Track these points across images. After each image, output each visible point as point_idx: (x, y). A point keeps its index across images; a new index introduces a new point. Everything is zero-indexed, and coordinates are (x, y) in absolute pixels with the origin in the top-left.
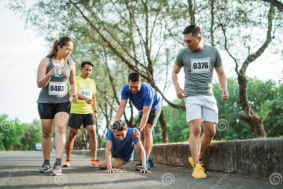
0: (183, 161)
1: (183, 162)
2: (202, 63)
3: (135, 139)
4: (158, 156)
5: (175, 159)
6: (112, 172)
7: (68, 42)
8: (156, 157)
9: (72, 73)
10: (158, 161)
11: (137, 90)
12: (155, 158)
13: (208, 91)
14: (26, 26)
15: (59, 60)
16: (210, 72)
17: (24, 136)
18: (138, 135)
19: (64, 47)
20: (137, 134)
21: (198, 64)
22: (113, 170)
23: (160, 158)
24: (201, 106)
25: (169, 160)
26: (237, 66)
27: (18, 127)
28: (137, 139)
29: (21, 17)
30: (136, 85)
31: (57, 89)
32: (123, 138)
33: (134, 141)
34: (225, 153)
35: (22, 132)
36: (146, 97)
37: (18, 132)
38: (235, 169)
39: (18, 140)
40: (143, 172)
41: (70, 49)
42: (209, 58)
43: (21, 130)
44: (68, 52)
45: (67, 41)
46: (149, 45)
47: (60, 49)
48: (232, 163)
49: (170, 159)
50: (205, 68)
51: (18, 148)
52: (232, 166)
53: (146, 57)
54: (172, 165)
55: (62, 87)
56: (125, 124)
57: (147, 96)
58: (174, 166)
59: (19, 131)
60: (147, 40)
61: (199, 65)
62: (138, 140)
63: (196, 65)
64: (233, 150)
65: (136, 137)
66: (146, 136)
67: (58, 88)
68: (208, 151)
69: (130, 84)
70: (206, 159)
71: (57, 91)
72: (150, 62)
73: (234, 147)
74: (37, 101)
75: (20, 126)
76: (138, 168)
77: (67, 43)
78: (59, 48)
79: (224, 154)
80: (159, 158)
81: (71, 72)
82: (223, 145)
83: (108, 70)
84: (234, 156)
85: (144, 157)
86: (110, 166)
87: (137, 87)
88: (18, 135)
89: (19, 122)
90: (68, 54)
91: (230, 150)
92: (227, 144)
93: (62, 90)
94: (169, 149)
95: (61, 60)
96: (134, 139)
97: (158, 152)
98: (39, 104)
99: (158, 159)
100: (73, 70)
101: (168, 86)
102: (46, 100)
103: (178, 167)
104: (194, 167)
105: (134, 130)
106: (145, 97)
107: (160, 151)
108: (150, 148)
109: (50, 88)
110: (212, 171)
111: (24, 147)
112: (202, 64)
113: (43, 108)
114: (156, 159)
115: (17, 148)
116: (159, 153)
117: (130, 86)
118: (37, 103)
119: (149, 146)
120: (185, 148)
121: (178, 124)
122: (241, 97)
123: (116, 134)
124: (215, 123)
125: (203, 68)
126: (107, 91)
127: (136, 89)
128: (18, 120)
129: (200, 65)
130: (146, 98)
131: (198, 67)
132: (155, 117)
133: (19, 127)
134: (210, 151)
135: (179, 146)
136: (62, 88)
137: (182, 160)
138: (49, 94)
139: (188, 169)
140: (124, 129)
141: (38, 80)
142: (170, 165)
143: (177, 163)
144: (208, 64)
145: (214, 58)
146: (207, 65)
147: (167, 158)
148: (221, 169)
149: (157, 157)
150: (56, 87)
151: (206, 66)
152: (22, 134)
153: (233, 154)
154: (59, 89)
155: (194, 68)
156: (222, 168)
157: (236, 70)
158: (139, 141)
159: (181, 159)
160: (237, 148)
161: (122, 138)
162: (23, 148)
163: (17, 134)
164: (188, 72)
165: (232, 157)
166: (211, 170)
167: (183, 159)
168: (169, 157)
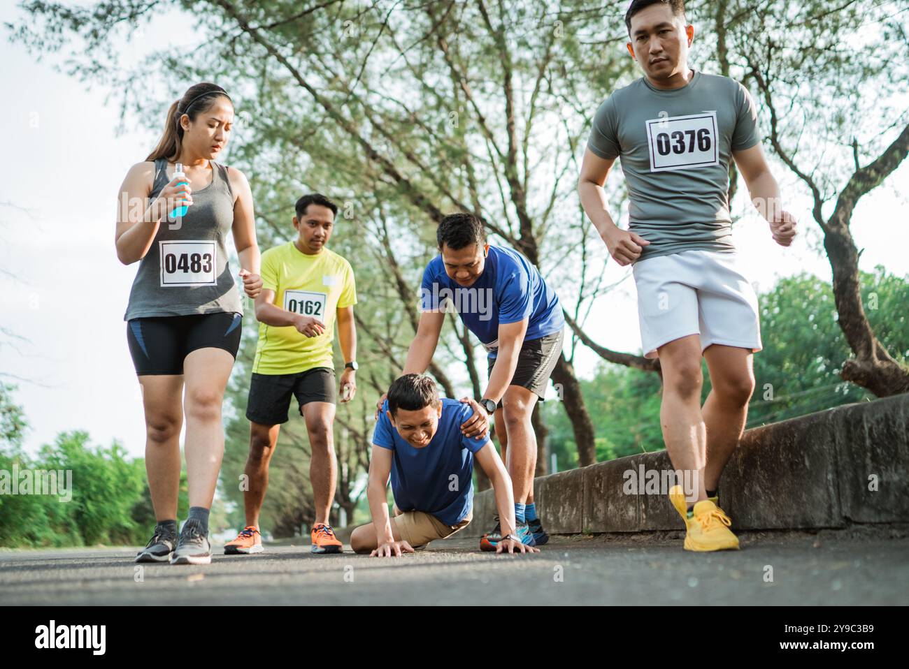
0: (652, 512)
1: (649, 517)
2: (687, 132)
3: (473, 436)
4: (564, 508)
5: (622, 510)
6: (393, 553)
7: (211, 100)
8: (555, 514)
9: (241, 209)
10: (562, 528)
11: (473, 275)
12: (552, 519)
13: (716, 233)
14: (122, 126)
15: (192, 165)
16: (717, 164)
17: (140, 499)
18: (480, 423)
19: (201, 118)
20: (476, 418)
21: (674, 137)
22: (398, 546)
23: (571, 514)
24: (696, 290)
25: (601, 515)
26: (819, 203)
27: (120, 471)
28: (477, 435)
29: (107, 100)
30: (468, 259)
31: (189, 265)
32: (429, 434)
33: (469, 444)
34: (802, 457)
35: (134, 484)
36: (506, 290)
37: (120, 485)
38: (846, 511)
39: (122, 512)
40: (505, 550)
41: (221, 123)
42: (713, 113)
43: (131, 478)
44: (216, 135)
45: (209, 95)
46: (520, 167)
47: (188, 127)
48: (831, 489)
49: (605, 514)
50: (701, 148)
51: (125, 537)
52: (834, 501)
53: (512, 209)
54: (613, 533)
55: (205, 258)
56: (429, 386)
57: (511, 286)
58: (620, 537)
59: (125, 481)
60: (512, 151)
61: (677, 142)
62: (481, 439)
63: (667, 143)
64: (834, 440)
65: (475, 429)
66: (511, 430)
67: (190, 262)
68: (739, 461)
69: (446, 257)
70: (734, 491)
71: (190, 270)
72: (526, 223)
73: (836, 427)
74: (126, 315)
75: (127, 466)
76: (490, 540)
77: (209, 101)
78: (186, 123)
79: (797, 464)
80: (567, 515)
81: (237, 205)
82: (793, 429)
83: (393, 263)
84: (840, 463)
85: (507, 500)
86: (388, 534)
87: (473, 263)
88: (122, 497)
89: (125, 453)
90: (219, 141)
91: (822, 444)
92: (808, 425)
93: (205, 267)
94: (599, 477)
95: (198, 167)
96: (468, 435)
97: (563, 496)
98: (130, 321)
99: (564, 521)
100: (241, 198)
101: (592, 297)
102: (154, 306)
103: (633, 537)
104: (689, 514)
105: (466, 405)
106: (503, 292)
107: (569, 492)
108: (527, 472)
109: (162, 264)
110: (756, 531)
111: (143, 536)
112: (689, 135)
113: (143, 338)
114: (557, 519)
115: (123, 540)
116: (565, 500)
117: (447, 264)
118: (125, 319)
119: (525, 464)
120: (656, 464)
121: (633, 435)
122: (840, 303)
123: (402, 423)
124: (750, 350)
125: (691, 150)
126: (395, 335)
127: (471, 270)
128: (121, 448)
129: (681, 141)
130: (507, 293)
131: (675, 148)
132: (540, 362)
133: (126, 471)
134: (744, 460)
135: (632, 461)
136: (207, 260)
137: (645, 511)
138: (162, 285)
139: (670, 538)
140: (426, 405)
141: (117, 238)
142: (604, 533)
143: (629, 521)
144: (711, 136)
145: (730, 114)
146: (708, 140)
147: (595, 509)
148: (790, 520)
149: (560, 514)
150: (184, 257)
151: (704, 141)
152: (134, 491)
153: (835, 457)
154: (196, 265)
155: (661, 152)
156: (795, 516)
157: (814, 216)
158: (485, 443)
159: (644, 507)
160: (849, 431)
161: (423, 435)
162: (139, 538)
163: (120, 491)
164: (641, 169)
165: (830, 468)
166: (755, 527)
167: (650, 504)
168: (601, 506)
